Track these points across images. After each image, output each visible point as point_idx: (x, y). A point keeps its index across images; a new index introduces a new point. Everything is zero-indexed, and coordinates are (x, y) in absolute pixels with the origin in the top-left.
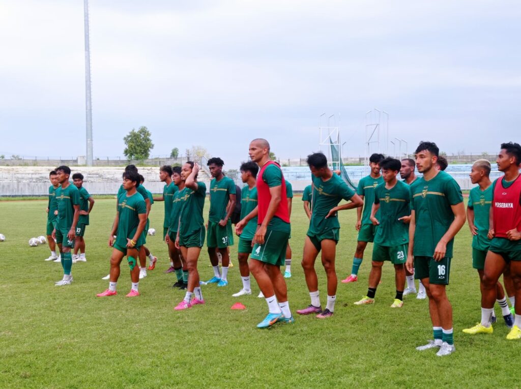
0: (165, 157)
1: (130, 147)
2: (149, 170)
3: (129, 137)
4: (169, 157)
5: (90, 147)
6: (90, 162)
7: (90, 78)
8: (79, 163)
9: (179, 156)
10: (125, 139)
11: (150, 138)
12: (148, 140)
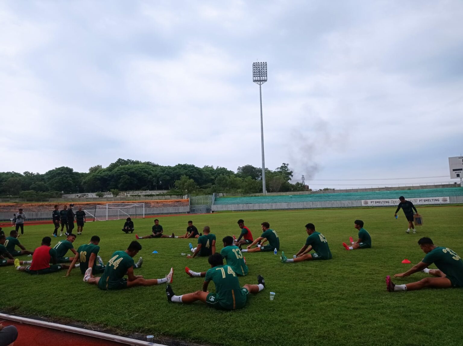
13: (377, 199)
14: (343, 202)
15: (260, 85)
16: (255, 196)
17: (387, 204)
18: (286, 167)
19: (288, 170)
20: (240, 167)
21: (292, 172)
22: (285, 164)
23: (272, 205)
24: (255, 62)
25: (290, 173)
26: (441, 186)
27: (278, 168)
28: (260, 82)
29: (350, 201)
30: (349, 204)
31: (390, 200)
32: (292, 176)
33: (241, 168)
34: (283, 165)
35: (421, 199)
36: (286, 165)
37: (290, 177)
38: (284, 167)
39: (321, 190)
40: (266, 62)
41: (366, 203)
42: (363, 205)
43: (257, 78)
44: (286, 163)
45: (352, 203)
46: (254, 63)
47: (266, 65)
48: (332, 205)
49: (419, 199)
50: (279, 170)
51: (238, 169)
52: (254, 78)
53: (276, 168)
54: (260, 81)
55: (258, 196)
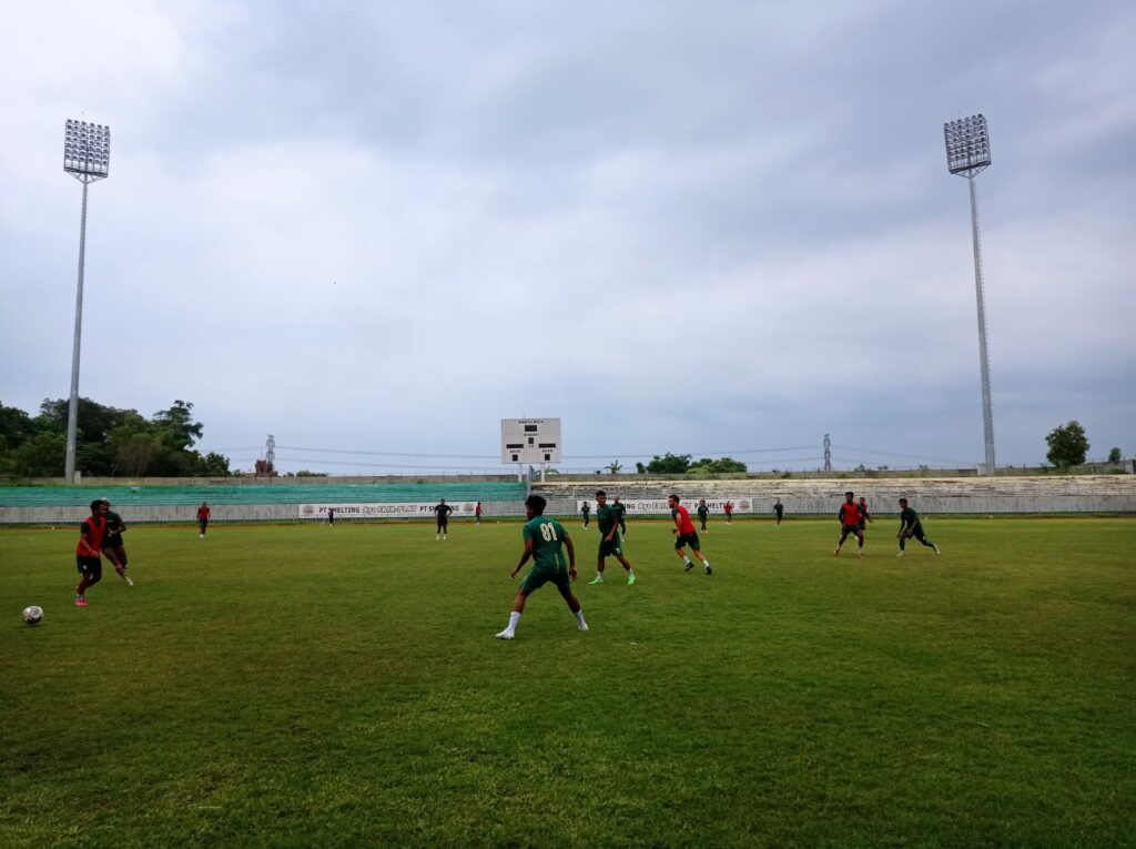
0: (1101, 461)
1: (1054, 448)
2: (1067, 479)
3: (1052, 435)
4: (1106, 460)
5: (990, 452)
6: (992, 471)
7: (987, 365)
8: (979, 473)
9: (1122, 459)
10: (1047, 438)
11: (1085, 435)
12: (1084, 439)
13: (335, 502)
14: (255, 507)
15: (86, 183)
16: (31, 486)
17: (356, 515)
18: (185, 412)
19: (187, 419)
20: (51, 400)
21: (199, 426)
22: (181, 403)
23: (61, 513)
24: (73, 120)
25: (196, 429)
26: (497, 479)
27: (161, 413)
28: (86, 177)
29: (273, 507)
30: (269, 514)
31: (361, 506)
32: (200, 435)
33: (53, 403)
34: (177, 405)
35: (423, 504)
36: (184, 407)
37: (194, 437)
38: (180, 411)
39: (291, 475)
40: (107, 128)
41: (310, 511)
42: (302, 515)
43: (76, 162)
44: (185, 402)
45: (277, 512)
46: (69, 121)
47: (107, 134)
48: (227, 514)
49: (419, 505)
50: (164, 417)
51: (44, 406)
52: (68, 162)
53: (155, 412)
54: (86, 172)
55: (40, 486)
